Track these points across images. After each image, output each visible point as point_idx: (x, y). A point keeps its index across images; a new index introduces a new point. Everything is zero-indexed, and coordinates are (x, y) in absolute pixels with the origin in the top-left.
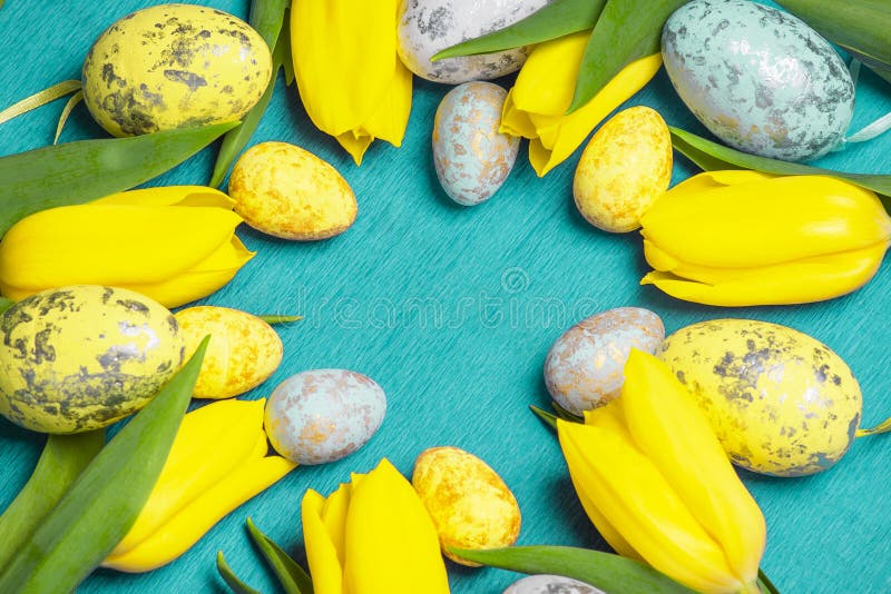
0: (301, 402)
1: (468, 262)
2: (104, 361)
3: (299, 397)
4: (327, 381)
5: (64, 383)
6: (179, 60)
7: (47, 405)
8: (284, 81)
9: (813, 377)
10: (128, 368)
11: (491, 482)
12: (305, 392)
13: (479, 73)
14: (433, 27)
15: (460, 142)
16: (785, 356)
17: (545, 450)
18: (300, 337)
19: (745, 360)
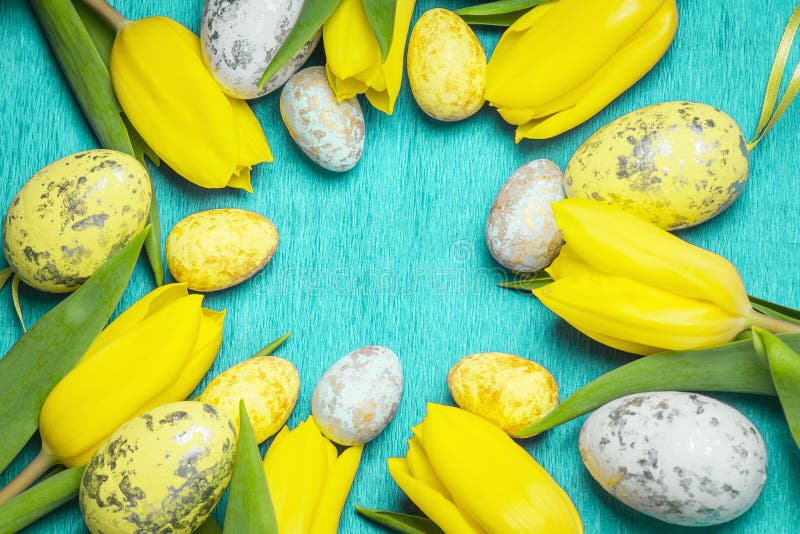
0: (338, 401)
1: (379, 209)
2: (181, 472)
3: (335, 399)
4: (346, 372)
5: (163, 507)
6: (77, 213)
7: (161, 529)
8: (153, 164)
9: (693, 133)
10: (201, 466)
11: (515, 365)
12: (336, 391)
13: (294, 68)
14: (240, 59)
15: (315, 128)
16: (662, 132)
17: (531, 310)
18: (298, 347)
19: (635, 155)
